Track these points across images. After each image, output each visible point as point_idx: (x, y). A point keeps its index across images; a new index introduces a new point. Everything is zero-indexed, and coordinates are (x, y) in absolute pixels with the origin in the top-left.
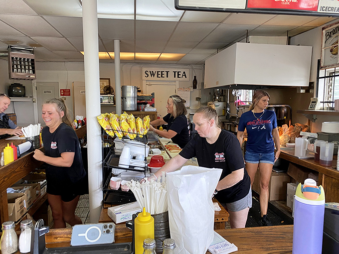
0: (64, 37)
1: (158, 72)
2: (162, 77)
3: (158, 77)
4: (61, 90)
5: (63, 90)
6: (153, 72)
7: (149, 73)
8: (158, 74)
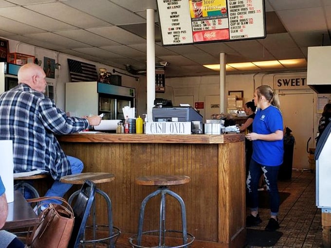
0: (180, 55)
1: (292, 80)
2: (297, 85)
3: (292, 85)
4: (196, 103)
5: (198, 103)
6: (286, 80)
7: (282, 82)
8: (292, 82)
